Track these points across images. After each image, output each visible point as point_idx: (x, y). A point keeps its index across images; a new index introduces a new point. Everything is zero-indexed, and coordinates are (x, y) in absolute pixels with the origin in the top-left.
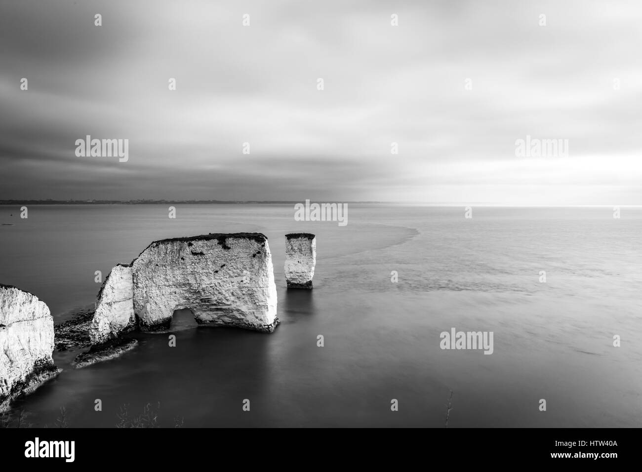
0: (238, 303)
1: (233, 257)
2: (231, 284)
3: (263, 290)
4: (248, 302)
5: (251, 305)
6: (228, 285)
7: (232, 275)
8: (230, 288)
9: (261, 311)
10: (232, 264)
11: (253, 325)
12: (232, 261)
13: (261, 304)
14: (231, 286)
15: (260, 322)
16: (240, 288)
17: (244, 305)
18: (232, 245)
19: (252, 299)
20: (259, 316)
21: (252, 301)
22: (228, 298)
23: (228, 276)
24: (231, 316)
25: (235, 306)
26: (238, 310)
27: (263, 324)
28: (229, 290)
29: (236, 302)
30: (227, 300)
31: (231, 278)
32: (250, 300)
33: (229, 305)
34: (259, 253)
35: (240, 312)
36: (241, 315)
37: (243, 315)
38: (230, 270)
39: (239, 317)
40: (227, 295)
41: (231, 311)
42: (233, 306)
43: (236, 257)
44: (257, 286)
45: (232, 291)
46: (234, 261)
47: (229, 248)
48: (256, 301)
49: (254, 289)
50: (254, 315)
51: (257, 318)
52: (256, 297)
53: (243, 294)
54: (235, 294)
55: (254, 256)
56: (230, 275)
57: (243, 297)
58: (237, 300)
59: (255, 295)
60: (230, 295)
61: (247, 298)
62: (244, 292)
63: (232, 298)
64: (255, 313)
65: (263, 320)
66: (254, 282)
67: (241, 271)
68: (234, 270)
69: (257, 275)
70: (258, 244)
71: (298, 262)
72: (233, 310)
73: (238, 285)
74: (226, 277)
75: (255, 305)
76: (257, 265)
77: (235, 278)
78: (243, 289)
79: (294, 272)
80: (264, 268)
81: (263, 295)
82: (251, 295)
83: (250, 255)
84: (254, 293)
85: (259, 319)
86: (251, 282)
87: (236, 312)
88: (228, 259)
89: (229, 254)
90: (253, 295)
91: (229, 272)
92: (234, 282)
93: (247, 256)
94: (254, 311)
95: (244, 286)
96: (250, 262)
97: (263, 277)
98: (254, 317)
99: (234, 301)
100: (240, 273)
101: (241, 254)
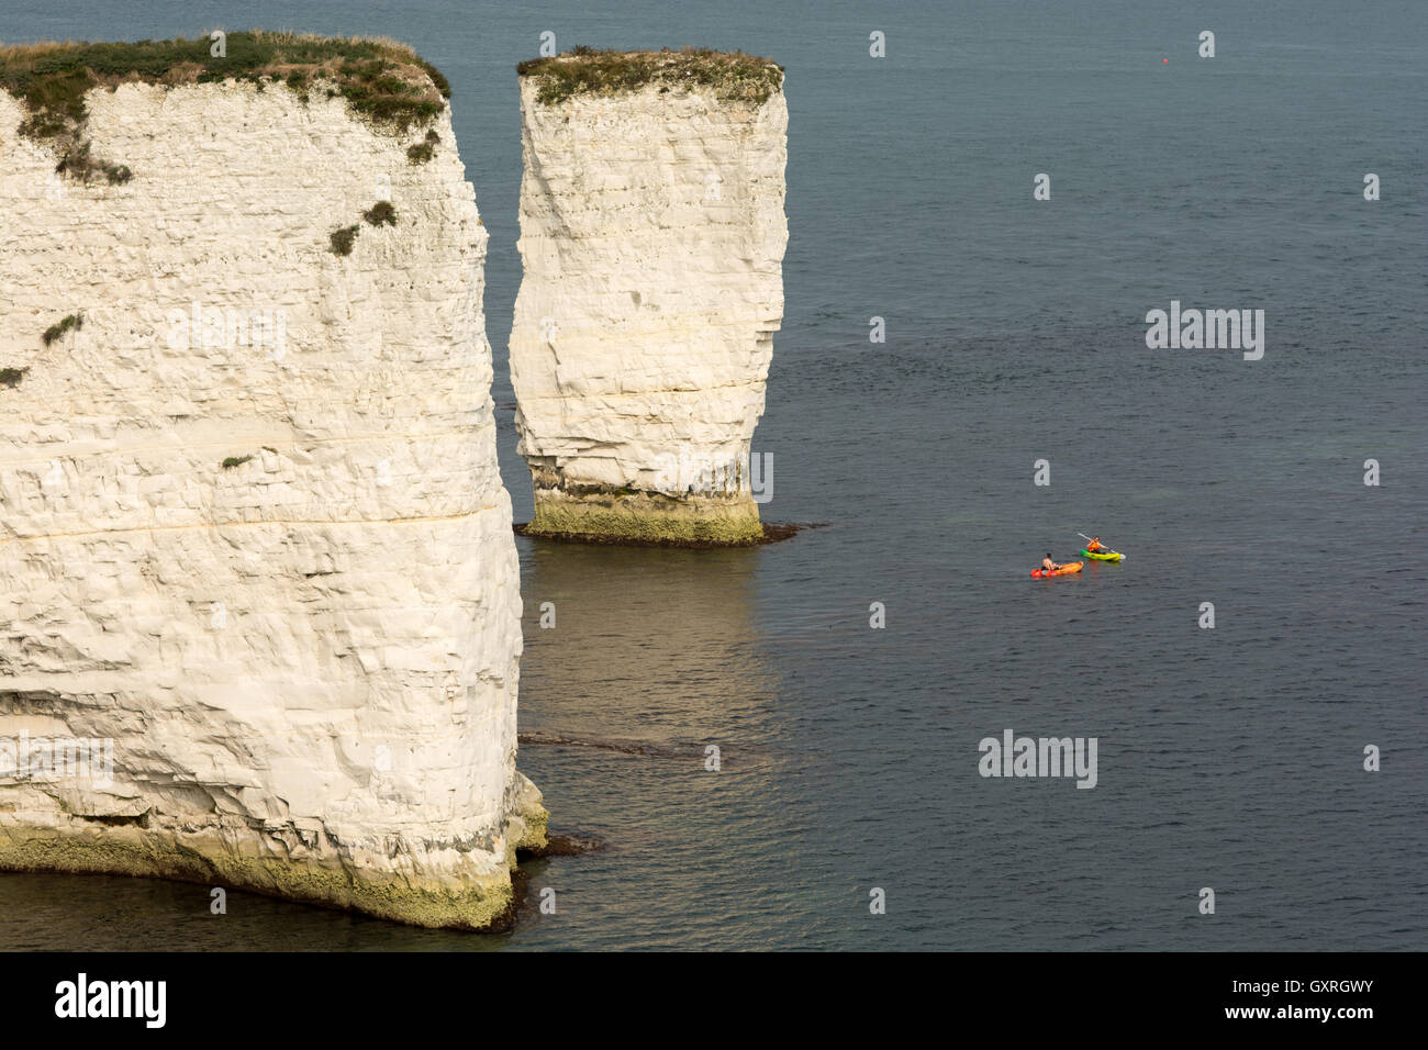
0: (195, 656)
1: (157, 252)
2: (132, 483)
3: (418, 545)
4: (286, 641)
5: (305, 668)
6: (110, 494)
7: (144, 404)
8: (124, 520)
9: (399, 716)
10: (148, 310)
11: (331, 838)
12: (143, 286)
13: (398, 657)
14: (132, 499)
15: (391, 817)
16: (214, 518)
17: (250, 668)
18: (144, 147)
19: (324, 620)
20: (382, 761)
21: (319, 631)
22: (112, 605)
23: (107, 416)
24: (137, 763)
25: (170, 675)
26: (196, 711)
27: (413, 835)
28: (116, 536)
29: (179, 644)
30: (104, 625)
31: (130, 435)
32: (305, 626)
33: (115, 666)
34: (382, 214)
35: (217, 726)
36: (223, 755)
37: (243, 753)
38: (125, 363)
39: (205, 774)
40: (99, 581)
41: (131, 721)
42: (153, 678)
43: (178, 254)
44: (370, 504)
45: (141, 545)
46: (163, 287)
47: (120, 176)
48: (358, 635)
49: (337, 531)
50: (343, 758)
51: (362, 776)
52: (358, 597)
53: (246, 576)
54: (171, 571)
55: (342, 242)
56: (128, 409)
57: (243, 596)
58: (188, 628)
59: (345, 580)
60: (131, 576)
61: (275, 608)
62: (251, 559)
63: (147, 607)
64: (349, 734)
65: (418, 798)
66: (339, 471)
67: (223, 368)
68: (165, 368)
69: (363, 405)
70: (380, 142)
71: (636, 297)
72: (154, 706)
73: (197, 492)
74: (96, 430)
75: (343, 672)
76: (366, 326)
77: (172, 433)
78: (240, 531)
79: (595, 384)
80: (431, 349)
81: (421, 587)
82: (317, 581)
83: (307, 238)
84: (343, 562)
85: (386, 789)
86: (319, 473)
87: (178, 724)
88: (112, 268)
89: (120, 228)
90: (332, 580)
91: (118, 377)
92: (159, 471)
93: (274, 242)
94: (341, 717)
95: (249, 501)
96: (301, 297)
97: (417, 428)
98: (335, 773)
99: (166, 632)
100: (214, 393)
101: (222, 223)
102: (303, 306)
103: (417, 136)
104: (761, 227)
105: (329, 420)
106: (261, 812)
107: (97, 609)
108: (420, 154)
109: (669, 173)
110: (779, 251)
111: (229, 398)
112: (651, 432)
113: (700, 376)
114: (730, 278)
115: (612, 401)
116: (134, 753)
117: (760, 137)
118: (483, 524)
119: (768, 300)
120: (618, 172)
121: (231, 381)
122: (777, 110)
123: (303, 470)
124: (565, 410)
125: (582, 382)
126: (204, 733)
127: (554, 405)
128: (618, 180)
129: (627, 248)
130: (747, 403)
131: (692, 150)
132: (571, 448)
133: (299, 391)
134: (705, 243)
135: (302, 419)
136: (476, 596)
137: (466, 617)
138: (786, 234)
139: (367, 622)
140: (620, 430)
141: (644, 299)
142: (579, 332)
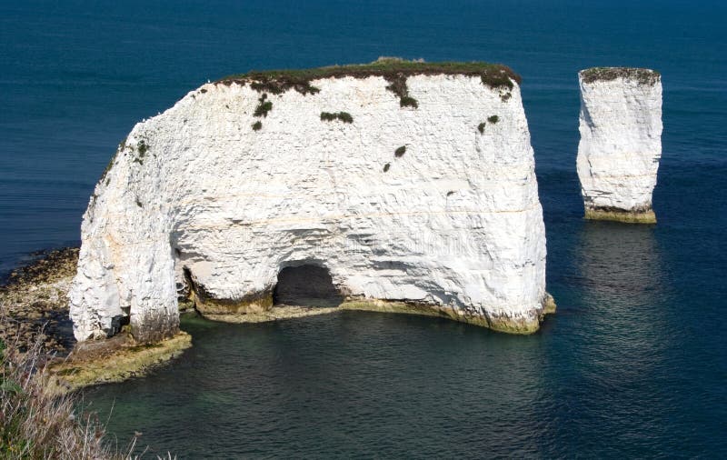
0: (444, 251)
1: (428, 127)
2: (423, 198)
3: (506, 220)
5: (474, 258)
6: (417, 202)
7: (426, 174)
8: (421, 209)
9: (502, 273)
10: (426, 145)
12: (424, 138)
13: (501, 254)
14: (423, 203)
16: (447, 210)
17: (458, 255)
18: (422, 96)
19: (480, 242)
20: (498, 286)
21: (478, 246)
22: (418, 235)
23: (415, 177)
24: (427, 285)
25: (435, 258)
26: (443, 269)
28: (418, 215)
29: (438, 248)
30: (415, 242)
32: (474, 244)
33: (419, 254)
34: (494, 119)
35: (449, 274)
36: (451, 283)
37: (457, 282)
38: (420, 161)
39: (446, 288)
40: (413, 229)
41: (425, 271)
42: (429, 259)
43: (434, 128)
44: (492, 207)
45: (426, 217)
46: (430, 137)
47: (416, 103)
48: (489, 247)
49: (482, 215)
50: (486, 285)
51: (492, 291)
52: (489, 236)
53: (456, 228)
54: (435, 226)
55: (481, 128)
56: (421, 175)
57: (456, 234)
58: (440, 243)
59: (485, 230)
60: (423, 227)
61: (465, 239)
62: (458, 223)
63: (428, 237)
64: (488, 278)
65: (508, 298)
66: (483, 196)
67: (448, 164)
68: (432, 163)
69: (489, 176)
70: (493, 95)
71: (615, 146)
72: (431, 267)
73: (443, 202)
74: (411, 181)
75: (485, 258)
76: (489, 152)
77: (434, 183)
78: (454, 214)
79: (602, 173)
80: (509, 160)
81: (507, 233)
82: (477, 230)
83: (471, 124)
84: (484, 224)
85: (499, 295)
86: (476, 196)
87: (438, 272)
88: (415, 132)
89: (417, 119)
90: (481, 230)
91: (418, 165)
92: (431, 195)
93: (462, 125)
94: (486, 272)
95: (457, 205)
96: (470, 142)
97: (506, 184)
98: (484, 289)
99: (434, 244)
100: (446, 171)
101: (447, 119)
102: (471, 146)
103: (504, 92)
104: (653, 125)
105: (479, 181)
106: (463, 301)
107: (413, 236)
108: (505, 98)
109: (625, 107)
110: (660, 133)
111: (450, 173)
112: (620, 189)
113: (635, 172)
114: (644, 141)
115: (608, 179)
116: (426, 281)
117: (653, 95)
118: (527, 214)
119: (656, 148)
120: (608, 105)
121: (450, 167)
122: (658, 87)
123: (472, 196)
124: (593, 182)
125: (598, 173)
126: (446, 276)
127: (590, 180)
128: (609, 109)
129: (612, 130)
130: (651, 181)
131: (632, 99)
132: (595, 194)
133: (471, 171)
134: (637, 129)
135: (471, 180)
136: (524, 236)
137: (522, 244)
138: (662, 127)
139: (491, 243)
140: (611, 189)
141: (618, 147)
142: (598, 157)
